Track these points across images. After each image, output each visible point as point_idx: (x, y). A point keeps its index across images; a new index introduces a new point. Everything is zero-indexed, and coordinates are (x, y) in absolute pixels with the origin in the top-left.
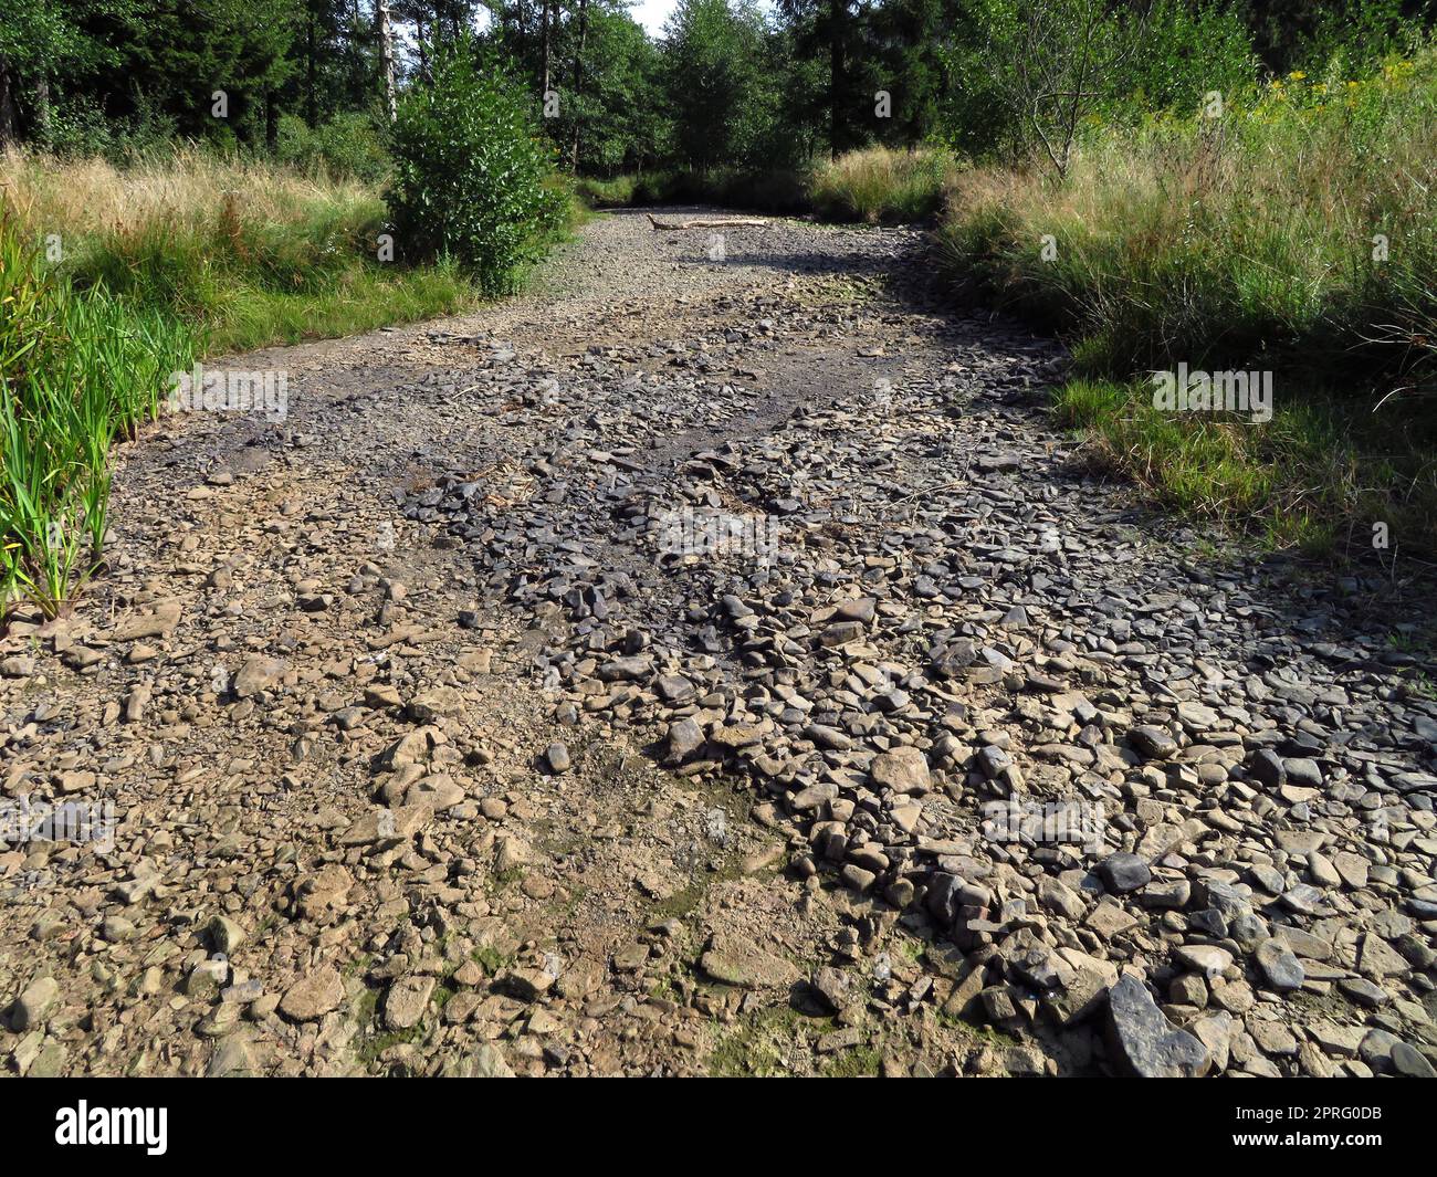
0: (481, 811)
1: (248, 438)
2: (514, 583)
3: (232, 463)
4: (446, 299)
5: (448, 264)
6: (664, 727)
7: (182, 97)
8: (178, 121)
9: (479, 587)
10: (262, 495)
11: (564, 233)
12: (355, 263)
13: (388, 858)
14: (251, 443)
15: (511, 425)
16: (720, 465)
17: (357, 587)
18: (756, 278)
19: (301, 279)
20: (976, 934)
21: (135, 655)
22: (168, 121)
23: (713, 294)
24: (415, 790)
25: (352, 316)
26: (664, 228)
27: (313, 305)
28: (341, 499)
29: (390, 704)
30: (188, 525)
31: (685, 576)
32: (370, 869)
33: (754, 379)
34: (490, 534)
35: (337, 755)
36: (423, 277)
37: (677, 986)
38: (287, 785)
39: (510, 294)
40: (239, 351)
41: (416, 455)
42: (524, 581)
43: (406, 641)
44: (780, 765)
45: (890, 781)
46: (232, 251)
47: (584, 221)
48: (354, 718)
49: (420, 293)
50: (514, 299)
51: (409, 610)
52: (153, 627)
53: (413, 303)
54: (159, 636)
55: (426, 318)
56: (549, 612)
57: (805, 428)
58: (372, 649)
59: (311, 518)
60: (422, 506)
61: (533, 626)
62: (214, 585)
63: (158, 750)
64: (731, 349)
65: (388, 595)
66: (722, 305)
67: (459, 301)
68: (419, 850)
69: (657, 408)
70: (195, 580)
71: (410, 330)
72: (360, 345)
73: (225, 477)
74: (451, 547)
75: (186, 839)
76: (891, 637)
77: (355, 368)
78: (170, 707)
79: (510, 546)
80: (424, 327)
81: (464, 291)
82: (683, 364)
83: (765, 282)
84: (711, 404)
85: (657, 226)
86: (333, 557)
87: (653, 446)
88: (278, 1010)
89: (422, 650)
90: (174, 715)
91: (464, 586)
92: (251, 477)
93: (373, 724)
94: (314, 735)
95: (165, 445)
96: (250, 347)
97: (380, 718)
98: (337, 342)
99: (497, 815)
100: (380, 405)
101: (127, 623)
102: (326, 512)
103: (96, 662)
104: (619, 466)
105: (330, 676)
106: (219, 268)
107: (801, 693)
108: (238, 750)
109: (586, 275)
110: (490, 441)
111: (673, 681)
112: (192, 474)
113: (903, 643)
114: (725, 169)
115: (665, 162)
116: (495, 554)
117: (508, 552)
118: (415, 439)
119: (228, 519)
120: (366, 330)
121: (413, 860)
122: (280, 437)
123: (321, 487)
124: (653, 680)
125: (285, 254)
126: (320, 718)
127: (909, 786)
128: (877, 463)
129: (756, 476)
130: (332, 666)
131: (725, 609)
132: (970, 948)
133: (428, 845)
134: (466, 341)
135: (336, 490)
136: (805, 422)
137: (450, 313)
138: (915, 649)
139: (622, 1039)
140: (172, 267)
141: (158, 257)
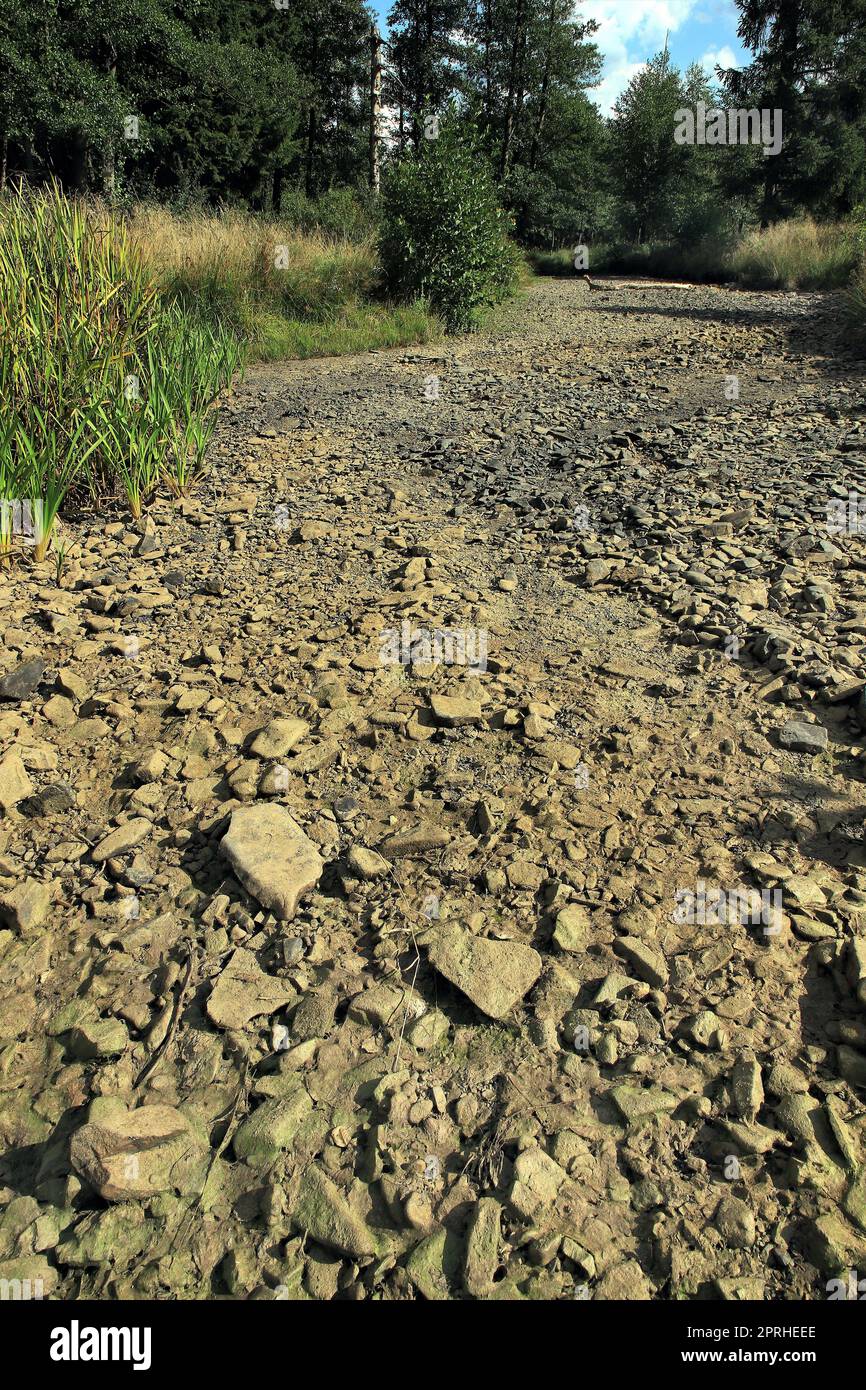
0: (463, 597)
1: (283, 412)
2: (479, 494)
3: (275, 425)
4: (421, 332)
5: (422, 303)
6: (583, 568)
7: (212, 172)
8: (209, 192)
9: (454, 497)
10: (298, 444)
11: (514, 290)
12: (351, 299)
13: (407, 612)
14: (287, 415)
15: (474, 410)
16: (634, 438)
17: (371, 492)
18: (677, 327)
19: (311, 310)
20: (783, 661)
21: (232, 520)
22: (202, 191)
23: (638, 337)
24: (420, 586)
25: (348, 340)
26: (599, 288)
27: (320, 330)
28: (354, 447)
29: (400, 547)
30: (251, 458)
31: (603, 499)
32: (396, 616)
33: (667, 391)
34: (461, 469)
35: (369, 569)
36: (403, 313)
37: (586, 676)
38: (340, 581)
39: (468, 332)
40: (266, 362)
41: (405, 424)
42: (486, 492)
43: (407, 521)
44: (662, 587)
45: (738, 597)
46: (264, 285)
47: (530, 283)
48: (378, 553)
49: (399, 325)
50: (471, 336)
51: (408, 505)
52: (243, 507)
53: (394, 333)
54: (245, 511)
55: (403, 344)
56: (505, 510)
57: (705, 421)
58: (384, 523)
59: (334, 457)
60: (412, 452)
61: (493, 516)
62: (276, 487)
63: (256, 563)
64: (649, 372)
65: (392, 496)
66: (645, 344)
67: (429, 332)
68: (426, 610)
69: (587, 404)
70: (263, 486)
71: (390, 353)
72: (354, 361)
73: (271, 432)
74: (433, 475)
75: (282, 600)
76: (752, 535)
77: (353, 374)
78: (259, 544)
79: (477, 475)
80: (401, 352)
81: (433, 325)
82: (609, 380)
83: (683, 330)
84: (630, 404)
85: (592, 287)
86: (353, 478)
87: (582, 428)
88: (351, 665)
89: (417, 525)
90: (263, 548)
91: (444, 496)
92: (289, 433)
93: (390, 557)
94: (354, 560)
95: (226, 414)
96: (275, 359)
97: (393, 554)
98: (337, 359)
99: (473, 599)
100: (376, 395)
101: (221, 504)
102: (343, 454)
103: (208, 523)
104: (556, 437)
105: (358, 535)
106: (256, 298)
107: (682, 559)
108: (306, 565)
109: (531, 320)
110: (458, 418)
111: (592, 545)
112: (249, 430)
113: (761, 538)
114: (658, 243)
115: (604, 237)
116: (466, 478)
117: (475, 478)
118: (403, 414)
119: (277, 456)
120: (358, 350)
121: (421, 612)
122: (307, 411)
123: (339, 441)
124: (576, 543)
125: (301, 290)
126: (355, 552)
127: (751, 602)
128: (762, 442)
129: (661, 446)
130: (358, 529)
131: (631, 513)
132: (778, 669)
133: (430, 608)
134: (435, 360)
135: (350, 443)
136: (705, 417)
137: (421, 343)
138: (770, 542)
139: (552, 691)
140: (221, 293)
141: (213, 284)
